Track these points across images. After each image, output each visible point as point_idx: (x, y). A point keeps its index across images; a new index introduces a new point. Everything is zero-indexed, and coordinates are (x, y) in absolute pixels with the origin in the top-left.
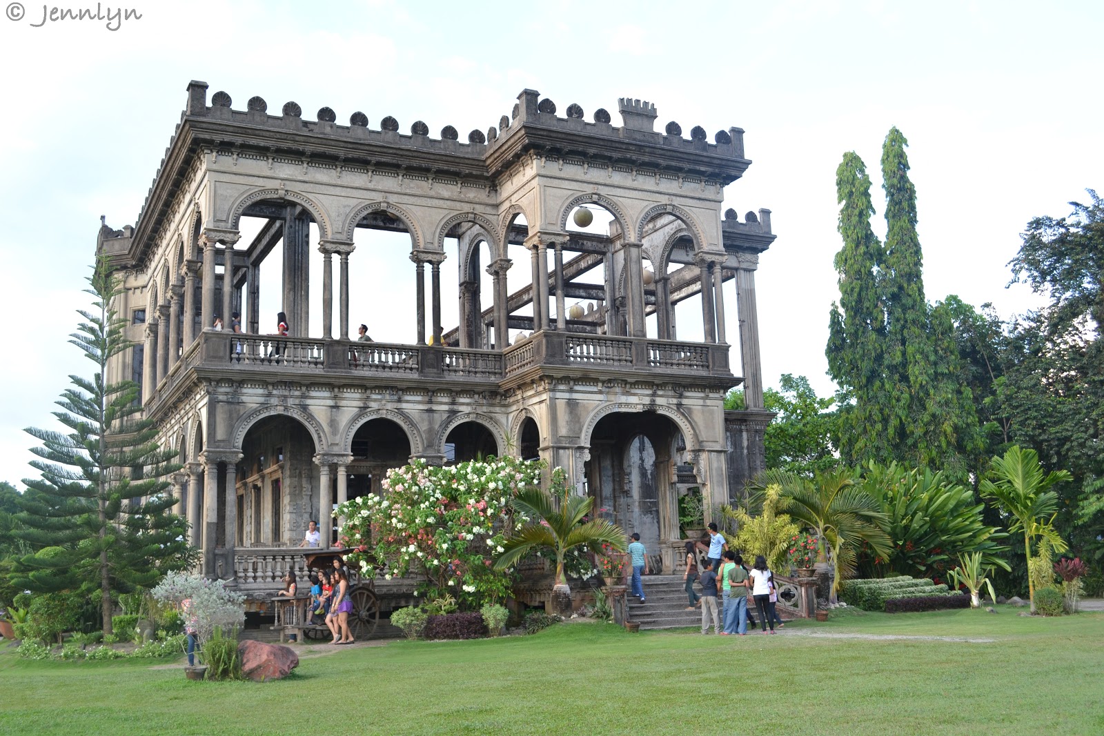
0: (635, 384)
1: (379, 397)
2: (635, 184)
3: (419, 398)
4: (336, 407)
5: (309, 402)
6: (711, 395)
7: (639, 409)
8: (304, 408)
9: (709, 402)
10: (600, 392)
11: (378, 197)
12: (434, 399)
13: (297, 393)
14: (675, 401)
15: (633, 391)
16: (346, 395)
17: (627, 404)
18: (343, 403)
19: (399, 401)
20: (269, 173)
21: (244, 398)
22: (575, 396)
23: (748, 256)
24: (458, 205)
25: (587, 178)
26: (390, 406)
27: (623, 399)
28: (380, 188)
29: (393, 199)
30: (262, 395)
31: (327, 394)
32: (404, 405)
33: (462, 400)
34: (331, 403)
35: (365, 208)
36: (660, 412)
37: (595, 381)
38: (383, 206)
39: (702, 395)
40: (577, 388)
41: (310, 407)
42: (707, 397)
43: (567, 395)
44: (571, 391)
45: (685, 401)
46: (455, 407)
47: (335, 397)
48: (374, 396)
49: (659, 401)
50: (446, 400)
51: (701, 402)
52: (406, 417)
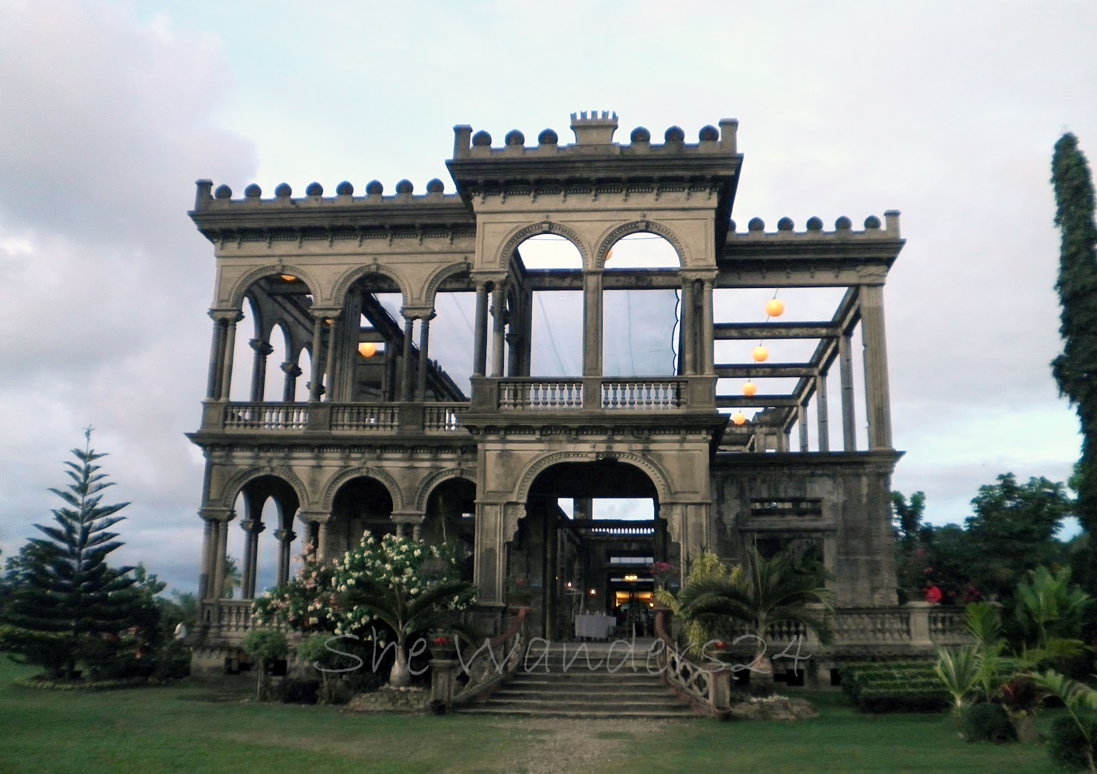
0: (582, 430)
1: (358, 455)
2: (596, 205)
3: (398, 456)
4: (319, 467)
5: (293, 462)
6: (690, 437)
7: (591, 458)
8: (290, 468)
9: (687, 446)
10: (539, 441)
11: (367, 260)
12: (415, 456)
13: (281, 455)
14: (640, 447)
15: (582, 438)
16: (327, 455)
17: (577, 454)
18: (325, 463)
19: (379, 459)
20: (267, 252)
21: (236, 461)
22: (509, 446)
23: (872, 269)
24: (450, 257)
25: (536, 206)
26: (370, 464)
27: (570, 447)
28: (369, 251)
29: (382, 261)
30: (251, 458)
31: (308, 455)
32: (385, 463)
33: (444, 456)
34: (313, 462)
35: (356, 272)
36: (622, 460)
37: (530, 430)
38: (373, 268)
39: (677, 437)
40: (510, 438)
41: (294, 468)
42: (683, 441)
43: (499, 446)
44: (503, 441)
45: (653, 447)
46: (438, 464)
47: (316, 458)
48: (353, 455)
49: (618, 448)
50: (427, 456)
51: (677, 446)
52: (387, 475)
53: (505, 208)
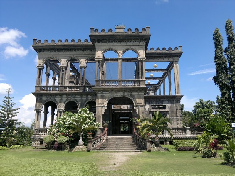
1: (70, 97)
2: (121, 45)
3: (79, 96)
4: (62, 99)
5: (56, 98)
7: (120, 96)
8: (55, 100)
9: (140, 94)
10: (110, 93)
11: (72, 56)
12: (82, 97)
13: (53, 97)
14: (130, 94)
15: (118, 92)
16: (63, 97)
17: (117, 96)
18: (63, 98)
20: (49, 54)
21: (43, 98)
22: (103, 94)
24: (89, 55)
25: (108, 45)
26: (73, 98)
27: (116, 94)
28: (72, 54)
29: (75, 56)
30: (46, 98)
31: (59, 97)
32: (76, 98)
33: (89, 96)
35: (69, 58)
36: (126, 97)
37: (108, 91)
38: (73, 58)
40: (103, 92)
42: (139, 93)
43: (101, 94)
45: (133, 94)
46: (88, 98)
47: (61, 97)
48: (69, 97)
49: (125, 94)
50: (85, 96)
51: (137, 94)
52: (76, 100)
53: (101, 45)
